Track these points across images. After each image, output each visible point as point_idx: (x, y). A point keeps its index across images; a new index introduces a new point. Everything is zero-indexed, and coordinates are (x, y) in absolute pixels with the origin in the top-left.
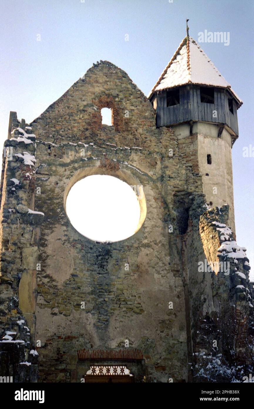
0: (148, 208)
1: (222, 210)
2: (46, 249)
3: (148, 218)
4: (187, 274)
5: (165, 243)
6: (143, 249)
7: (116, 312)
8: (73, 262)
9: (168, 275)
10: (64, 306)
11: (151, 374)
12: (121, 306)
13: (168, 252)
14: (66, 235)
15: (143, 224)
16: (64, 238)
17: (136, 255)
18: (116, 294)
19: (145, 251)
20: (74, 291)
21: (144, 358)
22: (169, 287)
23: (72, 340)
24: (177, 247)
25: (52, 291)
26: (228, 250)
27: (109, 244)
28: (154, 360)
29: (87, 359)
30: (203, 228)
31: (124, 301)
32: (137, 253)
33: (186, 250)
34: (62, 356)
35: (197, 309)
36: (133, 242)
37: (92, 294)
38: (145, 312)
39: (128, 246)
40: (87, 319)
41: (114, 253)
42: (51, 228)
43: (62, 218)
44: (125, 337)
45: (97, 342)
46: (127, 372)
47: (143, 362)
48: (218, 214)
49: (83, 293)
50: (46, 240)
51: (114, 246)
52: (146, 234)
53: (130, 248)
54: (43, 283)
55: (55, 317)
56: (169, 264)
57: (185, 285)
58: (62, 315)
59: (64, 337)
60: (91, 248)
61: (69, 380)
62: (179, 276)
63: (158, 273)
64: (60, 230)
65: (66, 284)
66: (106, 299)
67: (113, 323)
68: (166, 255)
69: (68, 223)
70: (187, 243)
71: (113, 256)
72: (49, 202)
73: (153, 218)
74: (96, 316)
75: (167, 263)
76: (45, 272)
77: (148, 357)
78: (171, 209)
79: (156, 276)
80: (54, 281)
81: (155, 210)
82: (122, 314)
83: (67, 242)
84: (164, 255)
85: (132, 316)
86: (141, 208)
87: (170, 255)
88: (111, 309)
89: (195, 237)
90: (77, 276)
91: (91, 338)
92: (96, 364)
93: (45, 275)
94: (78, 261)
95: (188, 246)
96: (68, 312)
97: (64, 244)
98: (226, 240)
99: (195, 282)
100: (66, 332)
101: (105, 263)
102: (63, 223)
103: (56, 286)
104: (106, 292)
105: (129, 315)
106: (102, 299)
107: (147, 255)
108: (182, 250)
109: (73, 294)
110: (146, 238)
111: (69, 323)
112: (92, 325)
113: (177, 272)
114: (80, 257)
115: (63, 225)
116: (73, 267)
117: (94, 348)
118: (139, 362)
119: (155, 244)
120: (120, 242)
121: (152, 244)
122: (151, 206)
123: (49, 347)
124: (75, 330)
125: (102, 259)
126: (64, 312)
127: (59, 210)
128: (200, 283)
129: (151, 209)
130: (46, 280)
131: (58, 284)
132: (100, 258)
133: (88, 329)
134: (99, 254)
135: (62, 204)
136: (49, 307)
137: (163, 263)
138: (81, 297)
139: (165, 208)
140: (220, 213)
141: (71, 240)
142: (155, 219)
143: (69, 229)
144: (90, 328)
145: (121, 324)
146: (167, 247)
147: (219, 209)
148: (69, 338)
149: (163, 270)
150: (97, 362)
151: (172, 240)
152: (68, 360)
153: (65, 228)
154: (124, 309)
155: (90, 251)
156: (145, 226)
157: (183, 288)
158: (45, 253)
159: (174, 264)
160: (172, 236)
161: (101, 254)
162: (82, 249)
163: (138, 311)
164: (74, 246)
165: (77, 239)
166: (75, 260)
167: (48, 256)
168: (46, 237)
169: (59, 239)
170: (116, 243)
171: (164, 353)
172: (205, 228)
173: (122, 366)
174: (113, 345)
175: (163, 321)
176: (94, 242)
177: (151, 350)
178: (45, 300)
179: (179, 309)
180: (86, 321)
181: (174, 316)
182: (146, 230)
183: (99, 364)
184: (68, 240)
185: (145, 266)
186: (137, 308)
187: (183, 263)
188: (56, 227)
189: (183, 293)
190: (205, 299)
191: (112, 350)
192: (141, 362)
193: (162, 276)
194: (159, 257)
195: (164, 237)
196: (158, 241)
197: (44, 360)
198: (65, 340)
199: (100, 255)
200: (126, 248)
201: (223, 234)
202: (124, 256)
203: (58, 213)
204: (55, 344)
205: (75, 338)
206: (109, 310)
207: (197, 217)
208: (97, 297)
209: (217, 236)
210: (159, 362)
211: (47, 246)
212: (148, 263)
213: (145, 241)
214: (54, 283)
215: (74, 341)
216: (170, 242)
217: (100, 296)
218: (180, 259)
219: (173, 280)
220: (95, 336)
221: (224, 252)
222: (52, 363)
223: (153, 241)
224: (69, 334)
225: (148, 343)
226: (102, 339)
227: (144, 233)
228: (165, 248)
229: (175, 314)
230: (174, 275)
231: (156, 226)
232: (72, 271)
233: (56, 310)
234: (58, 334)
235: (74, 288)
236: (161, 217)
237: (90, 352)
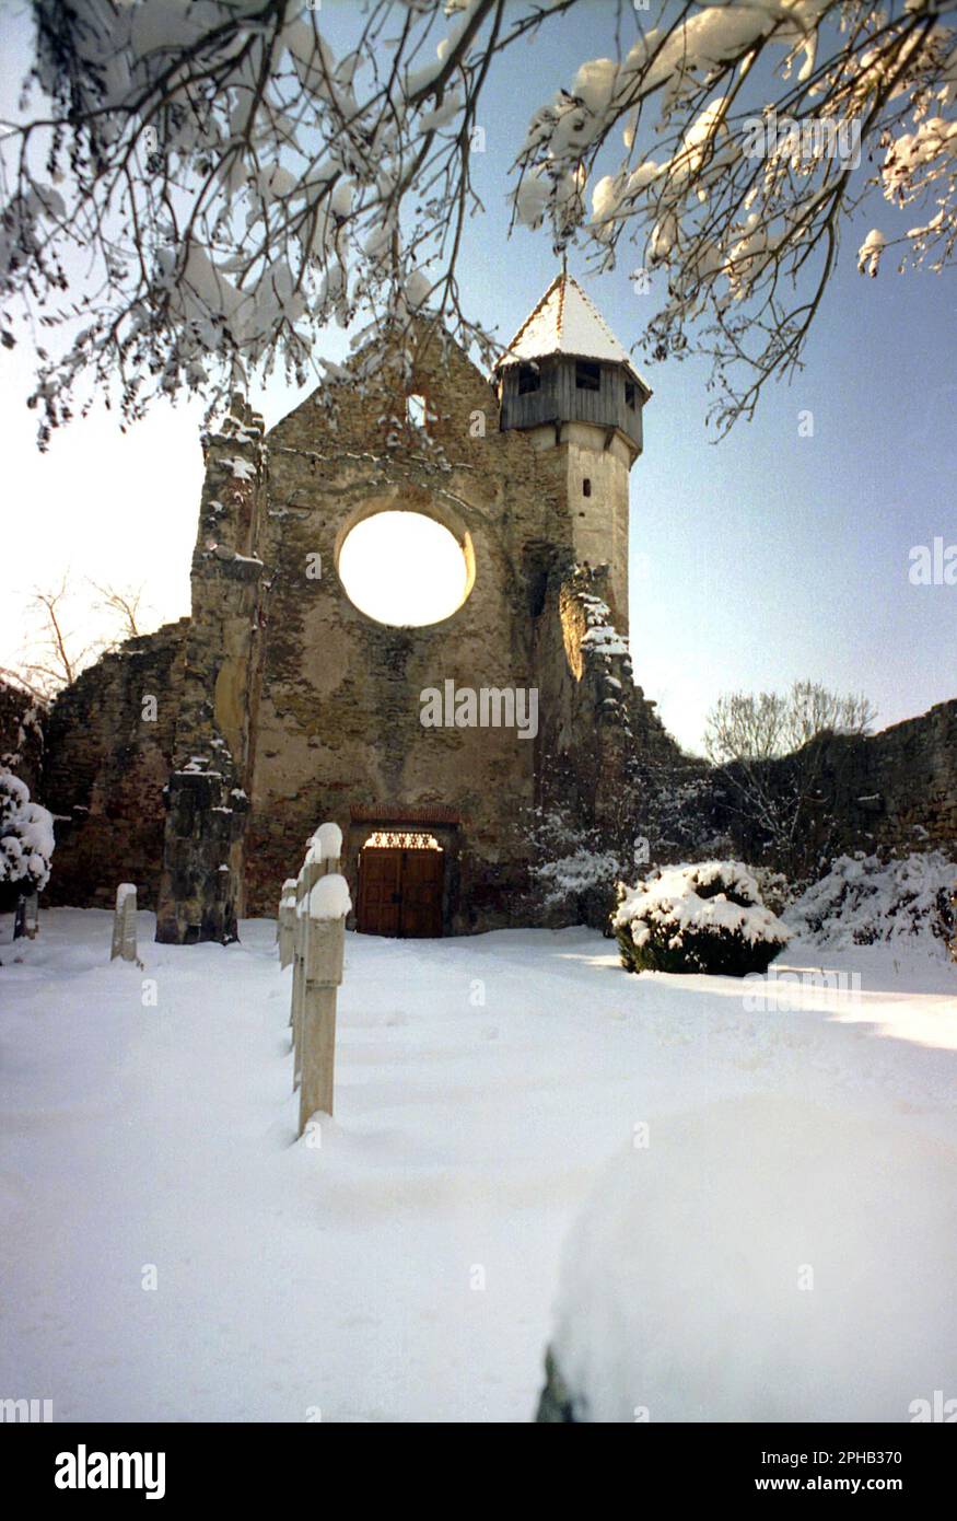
0: (478, 569)
1: (596, 574)
2: (301, 636)
3: (477, 587)
5: (505, 631)
6: (466, 640)
7: (417, 745)
8: (347, 659)
10: (330, 732)
11: (473, 848)
13: (509, 646)
14: (336, 613)
15: (469, 597)
16: (332, 618)
17: (455, 651)
19: (469, 644)
20: (348, 708)
21: (461, 821)
23: (341, 789)
24: (524, 638)
25: (310, 706)
26: (598, 640)
27: (410, 630)
28: (476, 826)
29: (369, 820)
30: (565, 604)
32: (456, 648)
33: (539, 644)
34: (325, 815)
35: (552, 742)
36: (450, 627)
37: (377, 713)
39: (441, 635)
40: (368, 756)
41: (418, 647)
42: (310, 601)
43: (331, 584)
44: (432, 786)
45: (384, 795)
46: (433, 843)
47: (459, 828)
48: (589, 580)
49: (362, 712)
50: (302, 621)
51: (417, 634)
52: (472, 616)
53: (444, 637)
54: (296, 693)
55: (314, 751)
56: (512, 665)
58: (327, 749)
59: (329, 783)
60: (378, 637)
64: (326, 605)
65: (335, 696)
66: (401, 724)
67: (409, 760)
68: (505, 652)
69: (341, 594)
70: (541, 631)
71: (415, 650)
73: (486, 587)
74: (383, 751)
75: (506, 665)
76: (300, 676)
77: (468, 821)
78: (517, 572)
80: (314, 690)
81: (490, 573)
82: (428, 748)
83: (338, 625)
84: (502, 652)
86: (468, 569)
87: (512, 652)
89: (553, 621)
90: (352, 683)
91: (374, 787)
92: (382, 830)
93: (298, 679)
94: (355, 658)
95: (542, 638)
96: (336, 742)
97: (332, 628)
98: (596, 624)
100: (331, 775)
101: (401, 663)
102: (331, 592)
103: (318, 699)
107: (473, 650)
108: (533, 643)
110: (472, 621)
111: (337, 761)
112: (376, 765)
113: (521, 682)
114: (358, 651)
115: (332, 595)
116: (347, 668)
117: (377, 803)
118: (453, 827)
119: (488, 632)
120: (427, 627)
121: (483, 631)
122: (483, 566)
123: (303, 799)
124: (346, 773)
125: (396, 655)
126: (329, 743)
127: (326, 570)
129: (484, 571)
130: (301, 689)
131: (321, 696)
132: (393, 653)
133: (369, 772)
134: (390, 646)
135: (332, 560)
136: (305, 734)
137: (500, 665)
139: (507, 571)
140: (593, 579)
141: (345, 621)
142: (490, 589)
143: (342, 602)
144: (373, 770)
145: (425, 765)
146: (508, 638)
147: (593, 571)
148: (337, 786)
149: (498, 678)
150: (385, 826)
151: (517, 626)
153: (335, 601)
154: (431, 741)
155: (375, 641)
156: (472, 600)
158: (300, 642)
159: (519, 667)
160: (517, 620)
161: (396, 646)
162: (363, 638)
163: (453, 745)
164: (349, 633)
165: (354, 620)
166: (350, 656)
167: (304, 648)
168: (302, 616)
169: (325, 620)
170: (420, 629)
171: (495, 815)
172: (568, 605)
173: (426, 834)
174: (410, 798)
175: (495, 763)
176: (383, 625)
177: (474, 809)
178: (298, 722)
180: (365, 759)
182: (473, 608)
183: (387, 830)
184: (341, 620)
186: (452, 739)
187: (533, 666)
188: (319, 599)
190: (561, 725)
191: (408, 807)
192: (457, 828)
194: (493, 654)
195: (505, 620)
196: (493, 628)
197: (296, 820)
198: (330, 789)
199: (392, 649)
200: (439, 637)
201: (593, 614)
202: (434, 651)
203: (323, 574)
204: (313, 795)
205: (347, 786)
206: (405, 741)
207: (557, 586)
208: (385, 720)
209: (583, 615)
210: (486, 828)
211: (303, 630)
212: (474, 665)
213: (471, 627)
214: (314, 694)
215: (345, 790)
216: (512, 631)
217: (390, 718)
218: (530, 659)
220: (380, 782)
221: (592, 644)
223: (485, 627)
224: (338, 780)
225: (469, 797)
226: (391, 789)
227: (469, 613)
228: (504, 639)
229: (516, 752)
230: (517, 686)
231: (490, 602)
232: (344, 675)
233: (316, 739)
234: (318, 779)
235: (347, 704)
236: (500, 585)
237: (372, 809)
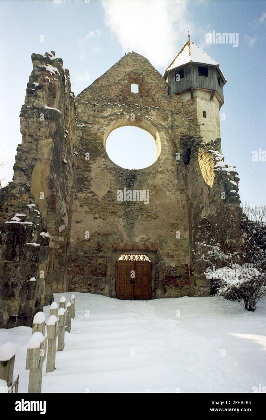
0: (162, 146)
1: (215, 142)
2: (90, 174)
3: (162, 153)
4: (190, 192)
5: (174, 171)
6: (158, 174)
7: (140, 218)
8: (109, 183)
9: (176, 193)
10: (103, 213)
11: (164, 260)
12: (143, 213)
13: (176, 177)
14: (105, 164)
15: (159, 158)
16: (103, 166)
17: (154, 179)
18: (139, 205)
19: (160, 176)
20: (110, 203)
21: (159, 249)
22: (176, 201)
23: (108, 236)
24: (183, 174)
25: (94, 202)
26: (222, 166)
27: (135, 171)
28: (166, 251)
29: (119, 250)
30: (201, 156)
31: (145, 210)
32: (155, 177)
33: (189, 176)
34: (101, 247)
35: (197, 215)
36: (151, 169)
37: (122, 205)
38: (160, 218)
39: (148, 173)
40: (119, 222)
41: (139, 177)
42: (94, 160)
43: (102, 153)
44: (146, 235)
45: (126, 238)
46: (147, 259)
47: (158, 252)
48: (212, 145)
49: (117, 204)
50: (91, 168)
51: (138, 172)
52: (161, 165)
53: (149, 174)
54: (88, 197)
55: (96, 220)
56: (177, 185)
57: (188, 200)
58: (101, 219)
59: (102, 234)
60: (122, 174)
61: (105, 264)
62: (184, 194)
63: (169, 191)
64: (100, 161)
65: (104, 198)
66: (133, 209)
67: (136, 225)
68: (175, 179)
69: (106, 156)
70: (190, 170)
71: (137, 179)
72: (93, 142)
73: (166, 153)
74: (125, 220)
75: (175, 184)
76: (90, 190)
77: (162, 249)
78: (178, 148)
79: (168, 193)
80: (96, 195)
81: (167, 148)
82: (144, 219)
83: (105, 169)
84: (173, 179)
85: (150, 220)
86: (158, 147)
87: (178, 179)
88: (136, 216)
89: (195, 164)
90: (112, 192)
91: (121, 235)
92: (125, 253)
93: (89, 191)
94: (113, 182)
95: (190, 173)
96: (105, 217)
97: (103, 170)
98: (219, 161)
99: (195, 196)
100: (103, 231)
101: (132, 184)
102: (102, 156)
103: (97, 199)
104: (132, 204)
105: (148, 219)
106: (129, 209)
107: (162, 178)
108: (186, 175)
109: (109, 205)
110: (161, 167)
111: (106, 224)
112: (122, 226)
113: (182, 191)
114: (114, 179)
115: (102, 157)
116: (109, 186)
117: (123, 242)
118: (155, 252)
119: (167, 171)
120: (142, 169)
121: (165, 171)
122: (164, 145)
123: (92, 241)
124: (110, 229)
125: (130, 181)
126: (103, 217)
127: (100, 147)
128: (199, 196)
129: (164, 148)
130: (90, 195)
131: (99, 198)
132: (128, 180)
133: (120, 229)
134: (127, 177)
135: (103, 144)
136: (92, 214)
137: (173, 185)
138: (115, 207)
139: (174, 147)
140: (214, 144)
141: (108, 168)
142: (167, 154)
143: (107, 160)
144: (121, 228)
145: (143, 226)
146: (176, 173)
147: (214, 141)
148: (106, 235)
149: (172, 189)
150: (126, 252)
151: (179, 168)
152: (105, 250)
153: (104, 159)
154: (145, 216)
155: (121, 175)
156: (160, 159)
157: (187, 201)
158: (90, 176)
159: (181, 185)
160: (179, 166)
161: (129, 177)
162: (116, 174)
163: (155, 217)
164: (110, 172)
165: (112, 167)
166: (110, 181)
167: (92, 178)
168: (90, 166)
169: (100, 167)
170: (140, 170)
171: (173, 246)
172: (203, 156)
173: (144, 255)
174: (137, 240)
175: (173, 224)
176: (124, 169)
177: (164, 244)
178: (89, 209)
179: (183, 216)
180: (118, 223)
181: (180, 221)
182: (161, 162)
183: (127, 253)
184: (106, 167)
185: (160, 186)
186: (154, 215)
187: (187, 185)
188: (97, 159)
189: (187, 205)
190: (203, 207)
191: (136, 244)
192: (157, 252)
193: (172, 194)
194: (169, 179)
195: (174, 167)
196: (169, 169)
197: (89, 249)
198: (103, 236)
199: (128, 179)
200: (147, 174)
201: (217, 156)
202: (145, 179)
203: (99, 149)
204: (96, 239)
205: (110, 235)
206: (134, 216)
207: (196, 151)
208: (126, 207)
209: (213, 158)
210: (169, 252)
211: (91, 171)
212: (162, 184)
213: (160, 169)
214: (96, 197)
215: (109, 237)
216: (177, 170)
217: (128, 207)
218: (185, 182)
219: (179, 196)
220: (124, 233)
221: (219, 168)
222: (94, 252)
223: (166, 169)
224: (106, 233)
225: (162, 239)
226: (129, 236)
227: (159, 164)
228: (174, 174)
229: (181, 219)
230: (181, 193)
231: (168, 159)
232: (108, 189)
233: (97, 216)
234: (98, 232)
235: (110, 201)
236: (172, 153)
237: (121, 244)
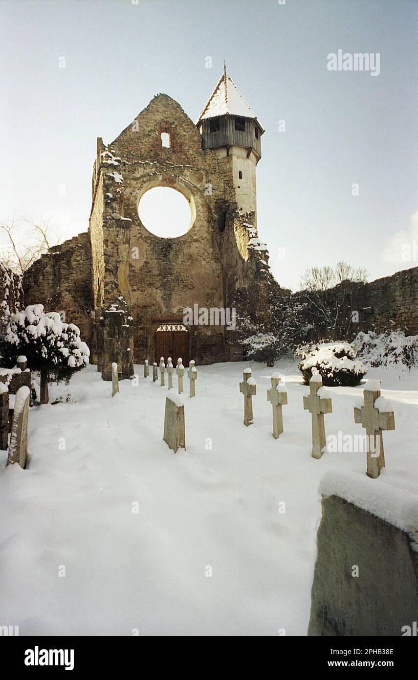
0: (197, 212)
1: (250, 215)
3: (197, 220)
4: (224, 261)
5: (209, 238)
6: (194, 243)
7: (176, 288)
8: (145, 253)
9: (211, 262)
10: (140, 285)
11: (200, 330)
12: (180, 284)
13: (211, 245)
14: (140, 233)
15: (194, 224)
16: (139, 235)
17: (189, 248)
18: (176, 276)
19: (195, 244)
20: (147, 274)
22: (212, 270)
23: (147, 308)
24: (217, 241)
26: (254, 244)
27: (170, 240)
29: (157, 321)
30: (237, 228)
31: (181, 280)
32: (190, 246)
33: (224, 244)
34: (140, 319)
35: (232, 285)
36: (187, 237)
37: (159, 276)
38: (196, 288)
39: (183, 241)
40: (156, 294)
41: (174, 246)
43: (136, 220)
44: (183, 305)
45: (164, 309)
46: (184, 329)
48: (247, 218)
49: (153, 275)
51: (173, 241)
52: (196, 232)
53: (185, 242)
55: (134, 292)
56: (212, 254)
57: (223, 269)
58: (140, 291)
59: (141, 306)
60: (158, 243)
61: (146, 335)
62: (219, 263)
63: (204, 260)
64: (135, 229)
65: (141, 269)
66: (169, 280)
67: (174, 296)
68: (209, 247)
69: (140, 224)
70: (225, 238)
71: (173, 248)
73: (201, 220)
74: (163, 291)
78: (213, 213)
79: (203, 263)
80: (132, 267)
81: (202, 214)
82: (181, 289)
83: (141, 238)
85: (187, 291)
86: (192, 212)
87: (213, 247)
88: (173, 287)
89: (230, 234)
90: (148, 263)
91: (160, 306)
92: (163, 324)
94: (148, 252)
95: (225, 241)
96: (143, 289)
97: (138, 240)
98: (253, 237)
99: (230, 267)
100: (141, 302)
101: (168, 254)
102: (137, 224)
104: (169, 274)
105: (185, 290)
106: (166, 279)
107: (197, 247)
108: (221, 243)
109: (146, 276)
110: (196, 234)
111: (144, 296)
112: (160, 297)
113: (217, 260)
114: (150, 249)
115: (137, 226)
116: (146, 257)
117: (162, 313)
119: (202, 239)
120: (178, 238)
121: (200, 239)
122: (199, 211)
124: (148, 301)
126: (140, 289)
127: (134, 214)
128: (234, 268)
129: (199, 213)
131: (136, 269)
132: (164, 250)
133: (158, 300)
135: (136, 209)
137: (208, 253)
138: (152, 278)
139: (209, 213)
140: (249, 217)
141: (143, 236)
143: (142, 228)
144: (159, 299)
145: (180, 296)
146: (211, 241)
147: (248, 213)
148: (145, 307)
149: (208, 258)
151: (214, 236)
152: (145, 322)
153: (139, 228)
154: (182, 286)
155: (157, 244)
156: (195, 226)
157: (221, 270)
159: (216, 254)
160: (214, 234)
162: (151, 244)
163: (191, 287)
164: (145, 241)
165: (147, 236)
166: (146, 251)
169: (135, 236)
170: (175, 239)
173: (181, 325)
174: (175, 311)
176: (159, 238)
179: (218, 286)
180: (156, 295)
182: (196, 229)
183: (165, 324)
184: (141, 236)
185: (195, 256)
186: (190, 285)
187: (221, 253)
188: (132, 228)
189: (222, 274)
190: (237, 279)
191: (174, 314)
193: (207, 263)
194: (205, 248)
195: (209, 234)
196: (204, 237)
198: (142, 308)
199: (164, 248)
201: (251, 233)
202: (181, 248)
204: (135, 311)
205: (149, 306)
206: (171, 287)
207: (232, 220)
208: (163, 278)
209: (247, 234)
212: (197, 254)
213: (195, 237)
214: (134, 269)
216: (212, 238)
217: (165, 277)
218: (220, 250)
219: (215, 265)
220: (162, 305)
221: (252, 246)
223: (201, 237)
224: (145, 304)
226: (167, 307)
227: (194, 231)
228: (209, 242)
229: (216, 289)
230: (215, 262)
231: (203, 226)
232: (145, 260)
233: (135, 288)
234: (136, 305)
235: (146, 272)
236: (206, 219)
237: (160, 316)
